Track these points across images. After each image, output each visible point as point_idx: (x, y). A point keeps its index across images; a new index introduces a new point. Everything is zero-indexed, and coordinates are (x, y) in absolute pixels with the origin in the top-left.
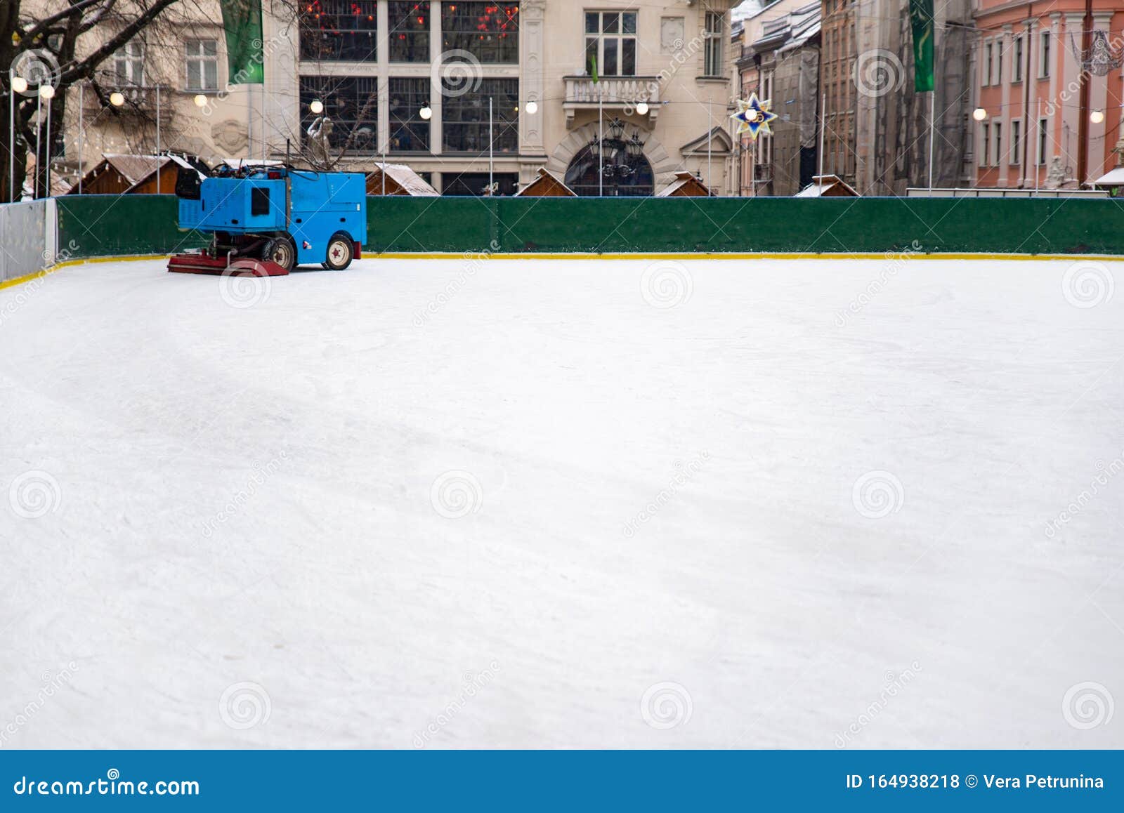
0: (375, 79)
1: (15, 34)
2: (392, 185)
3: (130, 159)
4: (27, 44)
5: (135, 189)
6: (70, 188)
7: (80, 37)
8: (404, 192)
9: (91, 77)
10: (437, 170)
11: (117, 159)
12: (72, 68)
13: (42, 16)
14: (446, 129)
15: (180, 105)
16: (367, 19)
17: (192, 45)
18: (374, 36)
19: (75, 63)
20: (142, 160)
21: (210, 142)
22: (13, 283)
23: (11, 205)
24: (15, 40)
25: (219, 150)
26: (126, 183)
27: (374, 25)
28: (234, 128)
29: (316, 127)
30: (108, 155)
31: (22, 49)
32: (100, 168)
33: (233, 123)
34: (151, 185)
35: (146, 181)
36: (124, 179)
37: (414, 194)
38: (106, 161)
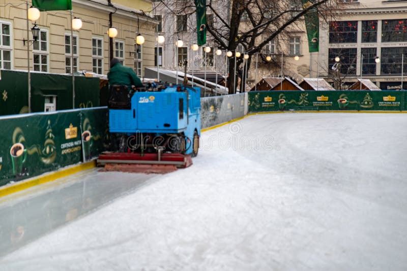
0: (356, 49)
1: (236, 38)
2: (364, 86)
3: (271, 79)
4: (240, 41)
5: (273, 89)
6: (250, 89)
7: (256, 38)
8: (368, 89)
9: (260, 52)
10: (378, 81)
11: (267, 79)
12: (254, 48)
13: (244, 31)
14: (382, 66)
15: (289, 60)
16: (353, 28)
17: (292, 39)
18: (356, 33)
19: (255, 47)
20: (275, 79)
21: (297, 72)
22: (234, 121)
23: (234, 95)
24: (236, 40)
25: (300, 75)
26: (269, 87)
27: (356, 30)
28: (305, 67)
29: (335, 66)
30: (264, 78)
31: (238, 42)
32: (261, 82)
33: (305, 66)
34: (278, 87)
35: (277, 86)
36: (269, 85)
37: (371, 90)
38: (263, 80)
